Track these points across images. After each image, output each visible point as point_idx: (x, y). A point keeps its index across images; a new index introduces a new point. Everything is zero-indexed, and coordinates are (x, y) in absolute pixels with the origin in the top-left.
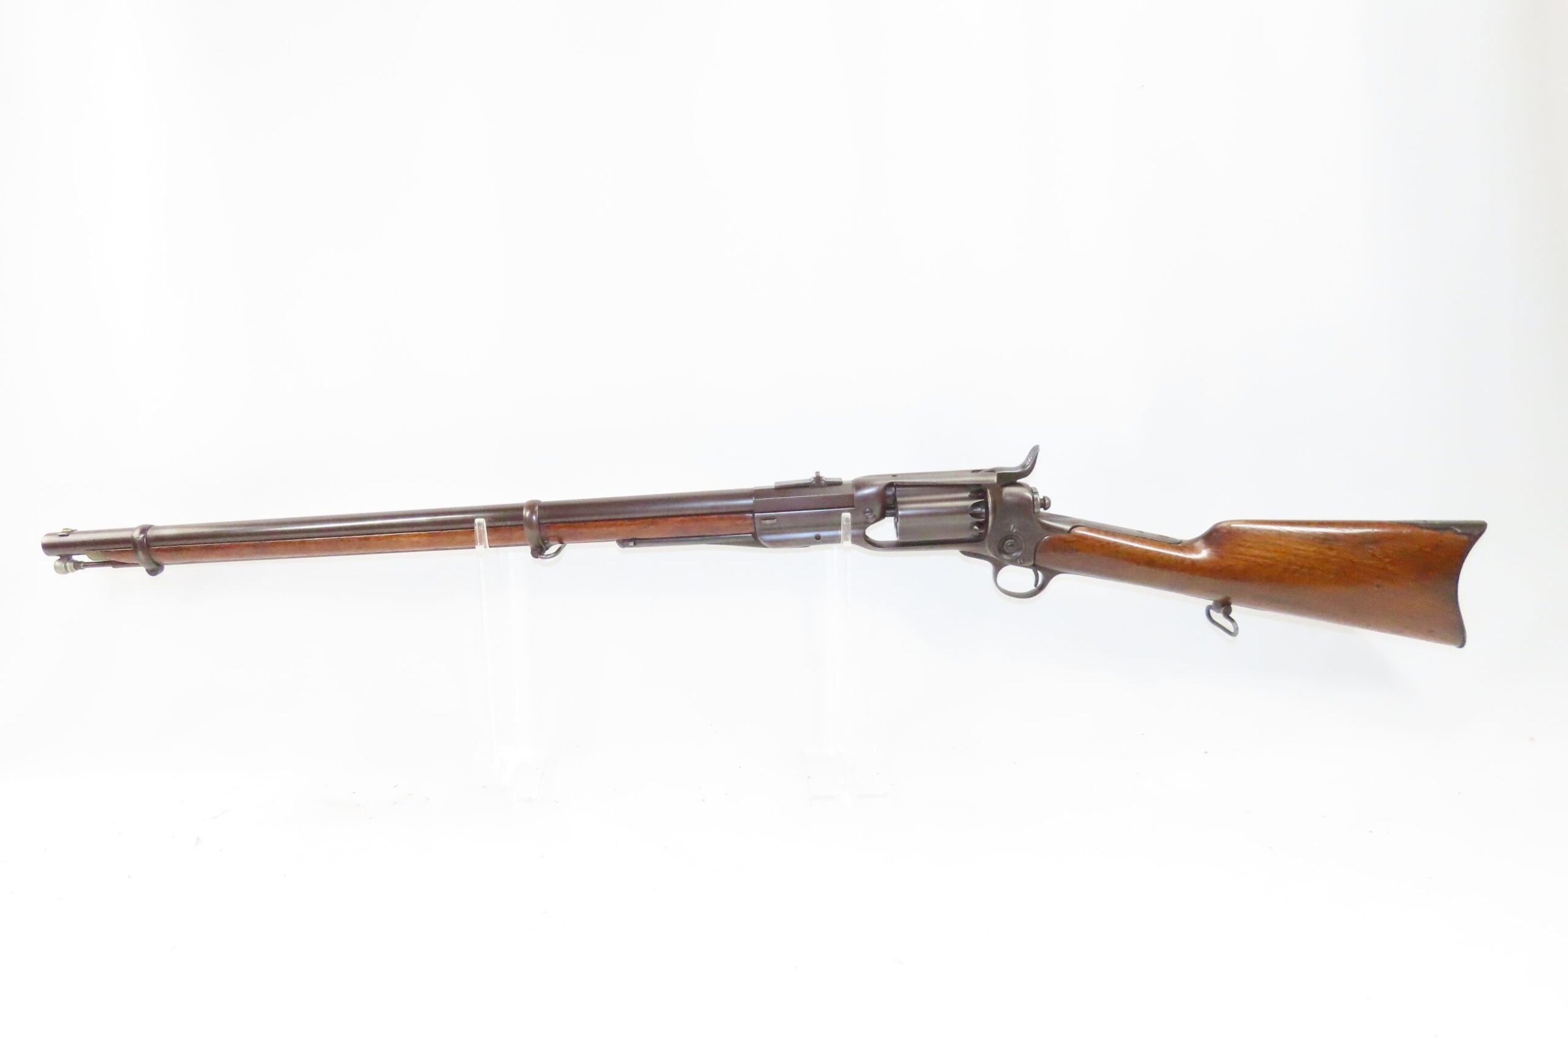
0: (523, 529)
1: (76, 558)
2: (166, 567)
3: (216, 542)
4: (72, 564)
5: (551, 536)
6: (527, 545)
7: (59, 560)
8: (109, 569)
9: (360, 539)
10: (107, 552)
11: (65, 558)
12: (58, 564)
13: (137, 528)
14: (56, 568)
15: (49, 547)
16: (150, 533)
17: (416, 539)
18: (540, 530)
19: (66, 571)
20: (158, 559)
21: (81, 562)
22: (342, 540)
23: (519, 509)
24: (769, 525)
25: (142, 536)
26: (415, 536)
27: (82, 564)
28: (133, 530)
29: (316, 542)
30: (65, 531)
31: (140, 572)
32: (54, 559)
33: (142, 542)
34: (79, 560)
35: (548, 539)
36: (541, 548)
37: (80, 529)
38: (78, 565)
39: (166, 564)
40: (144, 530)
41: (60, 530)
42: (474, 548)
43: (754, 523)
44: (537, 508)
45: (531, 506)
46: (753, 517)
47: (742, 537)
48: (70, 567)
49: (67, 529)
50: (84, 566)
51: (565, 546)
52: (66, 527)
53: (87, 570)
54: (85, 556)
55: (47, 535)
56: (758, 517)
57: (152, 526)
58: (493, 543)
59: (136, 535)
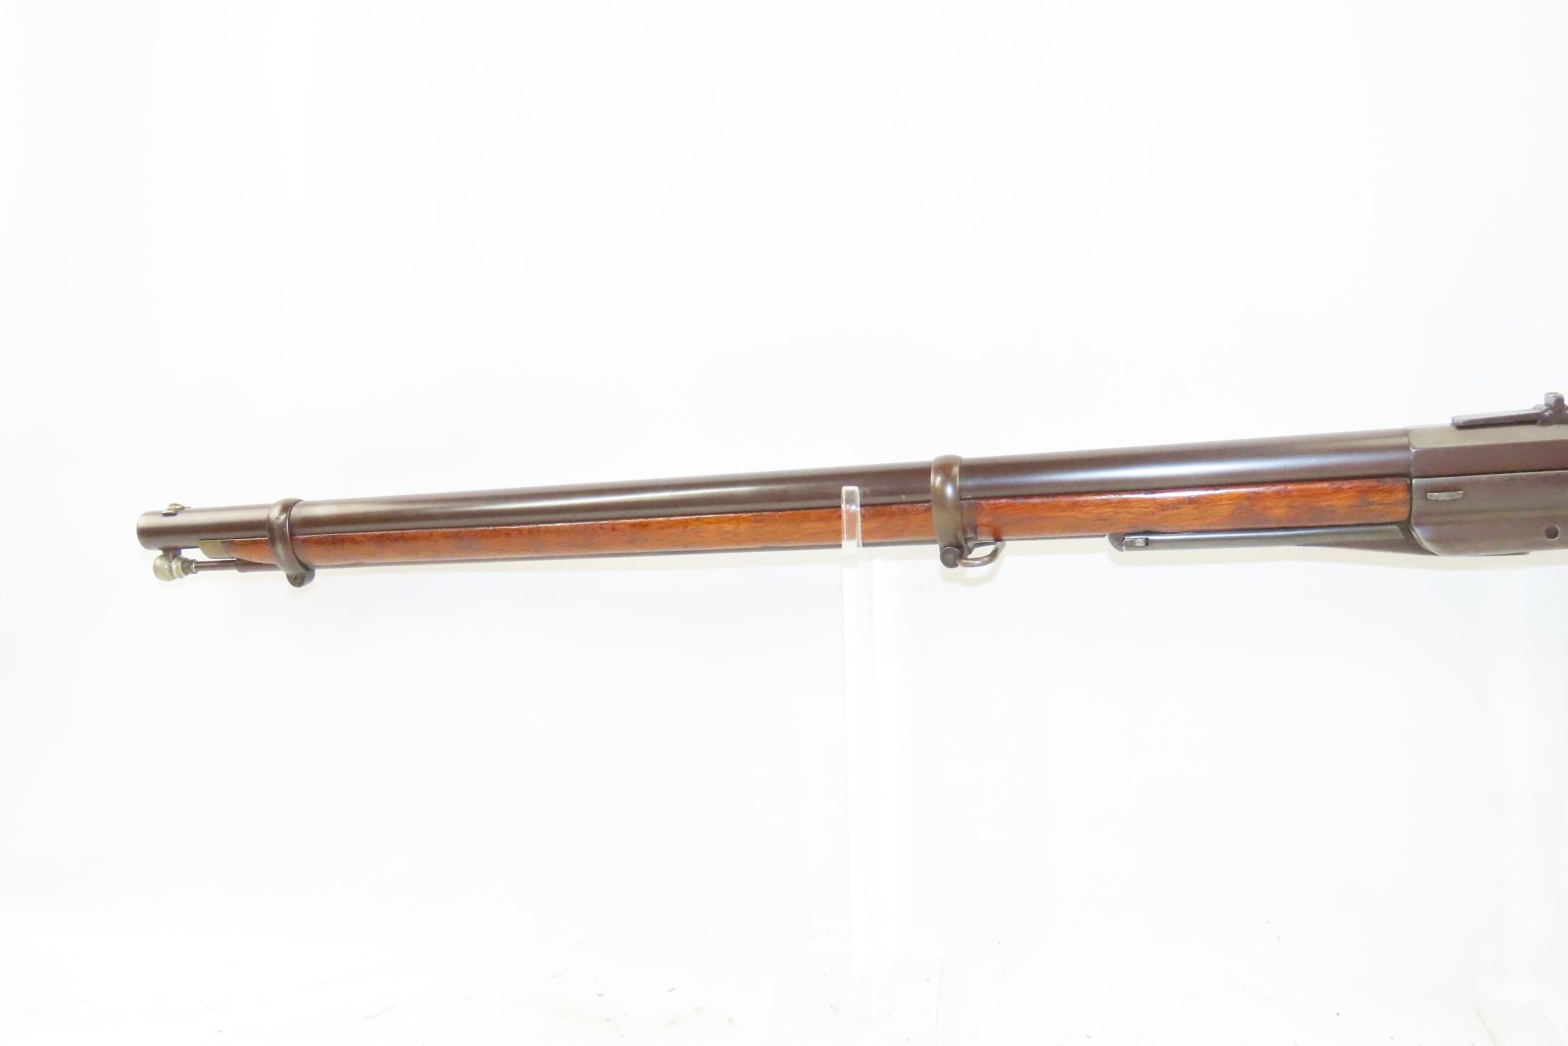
0: (928, 510)
1: (187, 554)
2: (317, 572)
3: (393, 530)
4: (179, 564)
5: (984, 525)
6: (934, 542)
7: (161, 556)
8: (233, 573)
9: (633, 525)
10: (230, 544)
11: (171, 553)
12: (158, 562)
13: (275, 505)
14: (157, 570)
15: (148, 535)
16: (296, 512)
17: (729, 527)
18: (962, 514)
19: (170, 576)
20: (305, 557)
21: (192, 562)
22: (601, 527)
23: (920, 473)
24: (1444, 502)
25: (283, 517)
26: (730, 520)
27: (193, 566)
28: (268, 507)
29: (557, 531)
30: (172, 507)
31: (276, 580)
32: (155, 554)
33: (282, 526)
34: (191, 558)
35: (975, 529)
36: (959, 547)
37: (193, 506)
38: (188, 567)
39: (319, 567)
40: (287, 507)
41: (165, 509)
42: (840, 546)
43: (1411, 500)
44: (956, 470)
45: (945, 467)
46: (1410, 486)
47: (1380, 532)
48: (177, 568)
49: (176, 505)
50: (196, 567)
51: (1004, 546)
52: (174, 502)
53: (202, 574)
54: (198, 550)
55: (145, 514)
56: (1419, 488)
57: (300, 501)
58: (871, 539)
59: (275, 514)
